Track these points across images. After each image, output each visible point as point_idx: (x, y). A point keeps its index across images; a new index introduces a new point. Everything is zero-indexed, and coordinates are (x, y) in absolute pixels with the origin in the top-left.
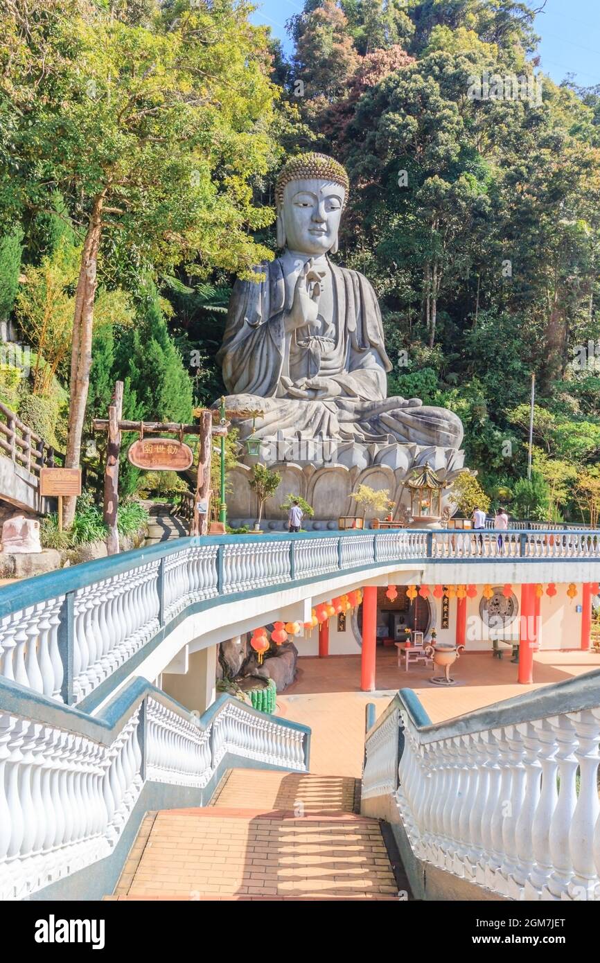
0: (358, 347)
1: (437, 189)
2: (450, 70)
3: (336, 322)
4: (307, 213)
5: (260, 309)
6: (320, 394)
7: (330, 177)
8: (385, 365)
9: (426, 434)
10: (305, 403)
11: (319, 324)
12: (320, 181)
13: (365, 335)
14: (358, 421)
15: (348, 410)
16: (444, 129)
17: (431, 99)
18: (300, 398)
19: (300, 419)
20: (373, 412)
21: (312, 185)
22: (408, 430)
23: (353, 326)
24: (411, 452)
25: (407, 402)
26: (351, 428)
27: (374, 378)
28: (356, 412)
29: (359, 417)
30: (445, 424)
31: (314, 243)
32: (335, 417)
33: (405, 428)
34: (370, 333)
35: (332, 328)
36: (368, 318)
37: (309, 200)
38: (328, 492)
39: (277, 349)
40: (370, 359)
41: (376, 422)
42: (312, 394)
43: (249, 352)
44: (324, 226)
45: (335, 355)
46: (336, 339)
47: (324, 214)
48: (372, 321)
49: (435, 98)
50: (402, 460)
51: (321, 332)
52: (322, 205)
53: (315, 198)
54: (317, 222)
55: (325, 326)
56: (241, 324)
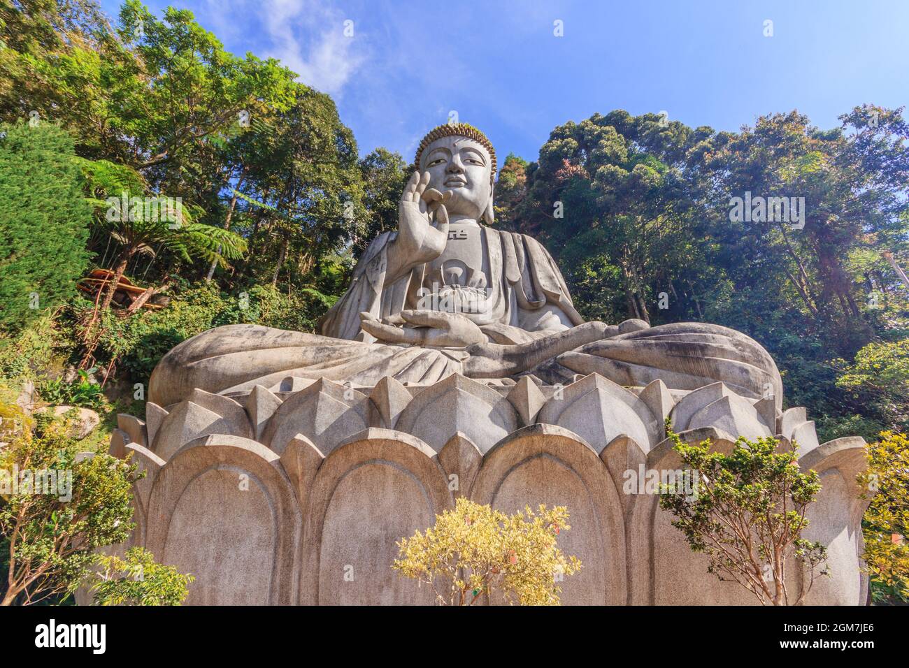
0: (527, 302)
3: (487, 269)
4: (440, 169)
6: (433, 335)
7: (465, 134)
9: (678, 371)
11: (458, 271)
12: (452, 137)
13: (536, 286)
15: (489, 357)
18: (391, 340)
19: (371, 369)
20: (543, 353)
22: (628, 370)
25: (616, 327)
29: (513, 365)
33: (619, 366)
34: (544, 283)
36: (537, 268)
38: (375, 543)
40: (552, 318)
42: (416, 335)
44: (462, 177)
47: (459, 165)
48: (544, 269)
51: (463, 281)
53: (448, 152)
54: (451, 172)
55: (469, 274)
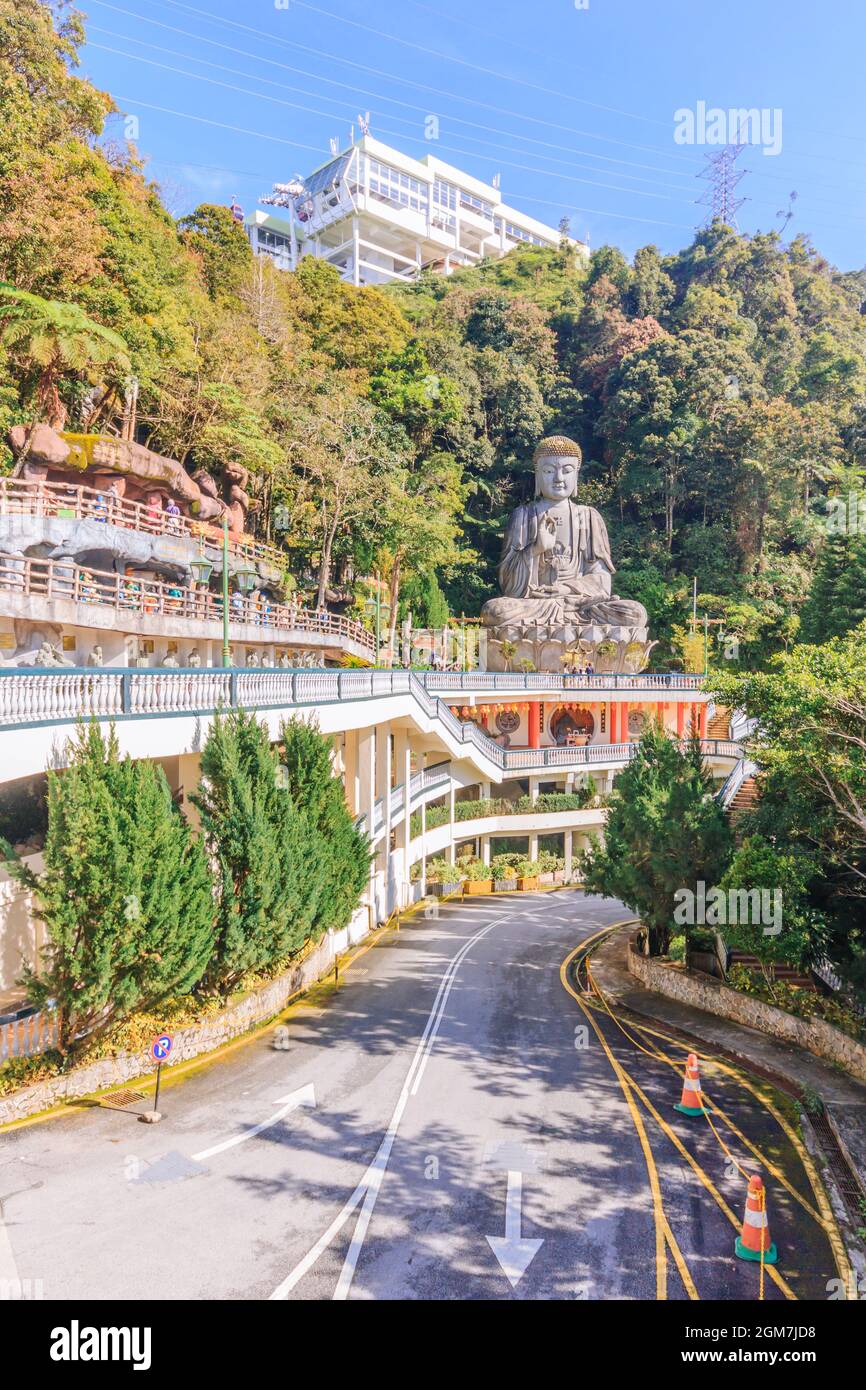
0: (588, 560)
1: (652, 443)
2: (669, 353)
3: (571, 545)
4: (551, 477)
5: (521, 540)
6: (554, 595)
7: (566, 453)
8: (609, 570)
9: (618, 618)
10: (543, 601)
11: (559, 547)
12: (560, 456)
13: (594, 552)
14: (577, 611)
16: (659, 400)
17: (651, 379)
18: (541, 598)
20: (590, 604)
21: (552, 460)
22: (607, 616)
23: (584, 546)
24: (604, 631)
26: (572, 616)
27: (598, 580)
28: (577, 605)
29: (578, 608)
30: (630, 612)
31: (556, 495)
32: (561, 609)
33: (604, 615)
34: (596, 550)
35: (568, 549)
36: (595, 540)
37: (552, 469)
39: (528, 567)
40: (597, 566)
41: (589, 611)
42: (548, 595)
43: (511, 570)
44: (562, 484)
45: (569, 566)
46: (572, 556)
47: (561, 477)
48: (598, 542)
49: (655, 378)
50: (598, 636)
51: (560, 553)
52: (560, 471)
53: (556, 468)
54: (557, 482)
55: (563, 549)
56: (509, 551)
